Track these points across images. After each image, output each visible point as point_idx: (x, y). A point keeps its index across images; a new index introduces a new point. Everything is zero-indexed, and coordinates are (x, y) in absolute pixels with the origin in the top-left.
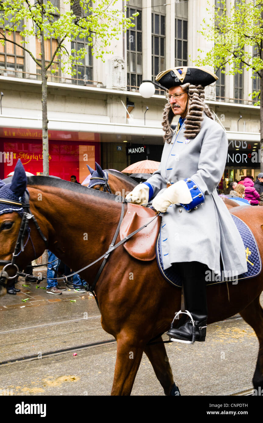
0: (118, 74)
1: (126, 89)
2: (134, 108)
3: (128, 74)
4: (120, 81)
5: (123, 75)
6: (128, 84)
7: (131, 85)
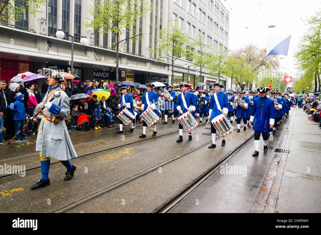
0: (43, 27)
1: (48, 35)
2: (52, 45)
3: (49, 27)
4: (45, 30)
5: (46, 27)
6: (49, 32)
7: (51, 33)
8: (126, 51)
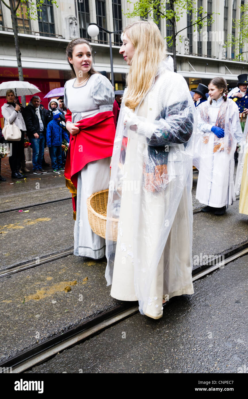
0: (73, 28)
3: (80, 29)
4: (75, 34)
5: (77, 29)
8: (188, 51)
